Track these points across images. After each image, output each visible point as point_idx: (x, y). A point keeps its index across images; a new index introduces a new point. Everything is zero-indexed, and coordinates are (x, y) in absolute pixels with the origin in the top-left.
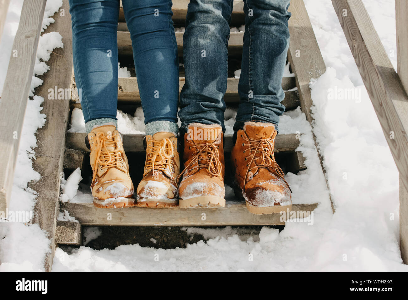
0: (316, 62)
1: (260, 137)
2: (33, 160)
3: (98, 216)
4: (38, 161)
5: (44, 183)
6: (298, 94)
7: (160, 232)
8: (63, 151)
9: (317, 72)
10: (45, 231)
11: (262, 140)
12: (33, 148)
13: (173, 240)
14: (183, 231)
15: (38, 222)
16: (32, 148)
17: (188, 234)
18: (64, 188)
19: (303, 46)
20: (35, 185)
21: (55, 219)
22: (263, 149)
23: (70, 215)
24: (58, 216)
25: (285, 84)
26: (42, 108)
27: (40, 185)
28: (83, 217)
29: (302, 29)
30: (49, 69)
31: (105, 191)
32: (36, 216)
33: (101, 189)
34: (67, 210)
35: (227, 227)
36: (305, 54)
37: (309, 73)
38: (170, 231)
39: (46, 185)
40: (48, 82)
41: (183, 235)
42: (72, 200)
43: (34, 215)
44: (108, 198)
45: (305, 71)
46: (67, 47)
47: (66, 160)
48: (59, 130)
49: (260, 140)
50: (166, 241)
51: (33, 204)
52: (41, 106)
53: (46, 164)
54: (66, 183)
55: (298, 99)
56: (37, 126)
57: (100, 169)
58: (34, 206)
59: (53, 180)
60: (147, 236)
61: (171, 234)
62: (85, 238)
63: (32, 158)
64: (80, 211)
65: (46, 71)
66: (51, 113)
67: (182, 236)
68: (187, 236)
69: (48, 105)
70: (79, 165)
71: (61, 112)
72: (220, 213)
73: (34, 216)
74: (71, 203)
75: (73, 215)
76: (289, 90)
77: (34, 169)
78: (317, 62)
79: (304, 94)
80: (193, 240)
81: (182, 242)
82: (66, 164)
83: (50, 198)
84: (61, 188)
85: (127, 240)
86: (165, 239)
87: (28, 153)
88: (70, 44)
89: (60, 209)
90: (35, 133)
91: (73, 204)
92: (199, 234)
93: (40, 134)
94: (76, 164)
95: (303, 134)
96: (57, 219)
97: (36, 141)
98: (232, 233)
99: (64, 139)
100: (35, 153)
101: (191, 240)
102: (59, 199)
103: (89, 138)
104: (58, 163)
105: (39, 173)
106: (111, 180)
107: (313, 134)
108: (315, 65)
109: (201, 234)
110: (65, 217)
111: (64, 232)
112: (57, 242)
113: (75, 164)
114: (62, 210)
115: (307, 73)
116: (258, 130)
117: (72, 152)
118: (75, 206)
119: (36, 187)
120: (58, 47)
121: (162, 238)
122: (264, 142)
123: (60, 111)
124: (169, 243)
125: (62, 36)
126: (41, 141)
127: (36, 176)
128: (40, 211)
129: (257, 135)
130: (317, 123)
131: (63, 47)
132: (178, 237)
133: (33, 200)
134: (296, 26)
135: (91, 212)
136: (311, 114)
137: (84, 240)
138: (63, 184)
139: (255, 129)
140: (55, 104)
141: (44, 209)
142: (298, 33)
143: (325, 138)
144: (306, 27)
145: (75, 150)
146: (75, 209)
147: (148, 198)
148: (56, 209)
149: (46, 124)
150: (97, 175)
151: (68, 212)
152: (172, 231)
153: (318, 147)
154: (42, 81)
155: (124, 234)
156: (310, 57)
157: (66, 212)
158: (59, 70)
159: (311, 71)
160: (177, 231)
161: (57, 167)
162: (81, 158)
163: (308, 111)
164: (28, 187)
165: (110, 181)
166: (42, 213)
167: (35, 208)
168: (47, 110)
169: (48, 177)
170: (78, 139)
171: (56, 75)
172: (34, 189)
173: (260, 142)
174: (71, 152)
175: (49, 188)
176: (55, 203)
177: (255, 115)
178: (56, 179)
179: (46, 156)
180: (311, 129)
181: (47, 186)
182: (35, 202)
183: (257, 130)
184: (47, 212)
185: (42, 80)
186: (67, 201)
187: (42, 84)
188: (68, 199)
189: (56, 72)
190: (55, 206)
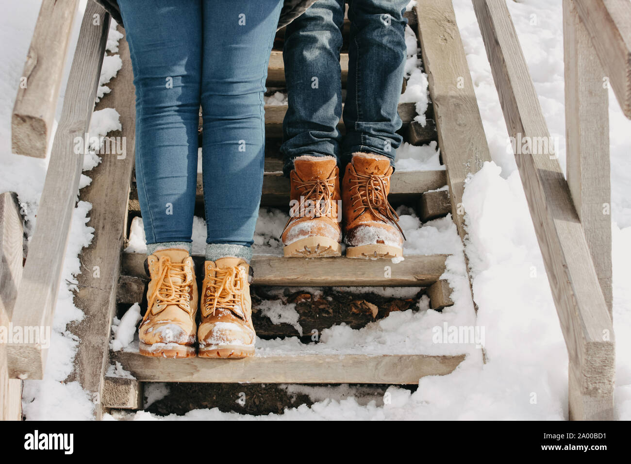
0: (476, 149)
1: (371, 172)
2: (75, 292)
3: (161, 370)
4: (82, 293)
5: (88, 325)
6: (449, 195)
7: (250, 391)
8: (117, 279)
9: (477, 164)
10: (88, 392)
11: (372, 176)
12: (76, 276)
13: (268, 402)
14: (282, 390)
15: (79, 379)
16: (74, 276)
17: (289, 393)
18: (116, 331)
19: (459, 125)
20: (76, 327)
21: (102, 375)
22: (374, 187)
23: (124, 369)
24: (106, 370)
25: (432, 180)
26: (89, 219)
27: (83, 328)
28: (142, 372)
29: (460, 99)
30: (101, 162)
31: (154, 333)
32: (77, 371)
33: (151, 330)
34: (119, 362)
35: (343, 385)
36: (462, 137)
37: (466, 165)
38: (264, 390)
39: (91, 327)
40: (99, 180)
41: (282, 395)
42: (126, 348)
43: (74, 369)
44: (157, 342)
45: (459, 162)
46: (126, 129)
47: (121, 292)
48: (112, 249)
49: (370, 176)
50: (257, 403)
51: (73, 354)
52: (88, 216)
53: (92, 298)
54: (119, 324)
55: (448, 203)
56: (82, 245)
57: (156, 305)
58: (74, 356)
59: (100, 320)
60: (232, 396)
61: (264, 393)
62: (146, 398)
63: (73, 290)
64: (137, 364)
65: (96, 165)
66: (101, 225)
67: (280, 396)
68: (287, 397)
69: (98, 214)
70: (138, 298)
71: (115, 224)
72: (329, 367)
73: (73, 371)
74: (125, 351)
75: (127, 368)
76: (437, 189)
77: (75, 306)
78: (479, 148)
79: (456, 197)
80: (295, 402)
81: (279, 405)
82: (121, 296)
83: (96, 345)
84: (112, 331)
85: (204, 402)
86: (256, 400)
87: (68, 283)
88: (130, 124)
89: (111, 361)
90: (79, 255)
91: (128, 353)
92: (303, 394)
93: (85, 255)
94: (134, 298)
95: (451, 255)
96: (105, 374)
97: (80, 265)
98: (348, 393)
99: (117, 262)
100: (77, 282)
101: (292, 402)
102: (109, 347)
103: (149, 262)
104: (108, 298)
105: (83, 310)
106: (167, 320)
107: (465, 255)
108: (476, 153)
109: (307, 394)
110: (116, 372)
111: (114, 393)
112: (104, 406)
113: (132, 297)
114: (113, 362)
115: (463, 165)
116: (369, 163)
117: (130, 280)
118: (130, 356)
119: (77, 330)
120: (115, 130)
121: (253, 399)
122: (375, 178)
123: (113, 222)
124: (262, 406)
125: (119, 114)
126: (86, 265)
127: (78, 315)
128: (83, 364)
129: (367, 169)
130: (471, 239)
131: (120, 130)
132: (274, 397)
133: (73, 348)
134: (453, 95)
135: (152, 364)
136: (464, 226)
137: (145, 402)
138: (115, 325)
139: (364, 161)
140: (107, 212)
141: (87, 362)
142: (455, 104)
143: (481, 260)
144: (467, 96)
145: (133, 278)
146: (130, 360)
147: (220, 345)
148: (103, 362)
149: (94, 241)
150: (151, 311)
151: (121, 365)
152: (267, 390)
153: (470, 274)
154: (91, 180)
155: (201, 394)
156: (469, 141)
157: (119, 365)
158: (115, 164)
159: (469, 162)
160: (274, 390)
161: (106, 303)
162: (141, 289)
163: (460, 221)
164: (66, 331)
165: (165, 321)
166: (85, 366)
167: (75, 360)
168: (96, 221)
169: (94, 316)
170: (137, 262)
171: (110, 170)
172: (75, 334)
173: (370, 178)
174: (128, 281)
175: (95, 332)
176: (103, 352)
177: (364, 146)
178: (105, 318)
179: (92, 287)
180: (462, 248)
181: (93, 328)
182: (75, 351)
183: (367, 162)
184: (91, 365)
185: (90, 177)
186: (119, 350)
187: (91, 183)
188: (122, 346)
189: (110, 165)
190: (103, 357)
